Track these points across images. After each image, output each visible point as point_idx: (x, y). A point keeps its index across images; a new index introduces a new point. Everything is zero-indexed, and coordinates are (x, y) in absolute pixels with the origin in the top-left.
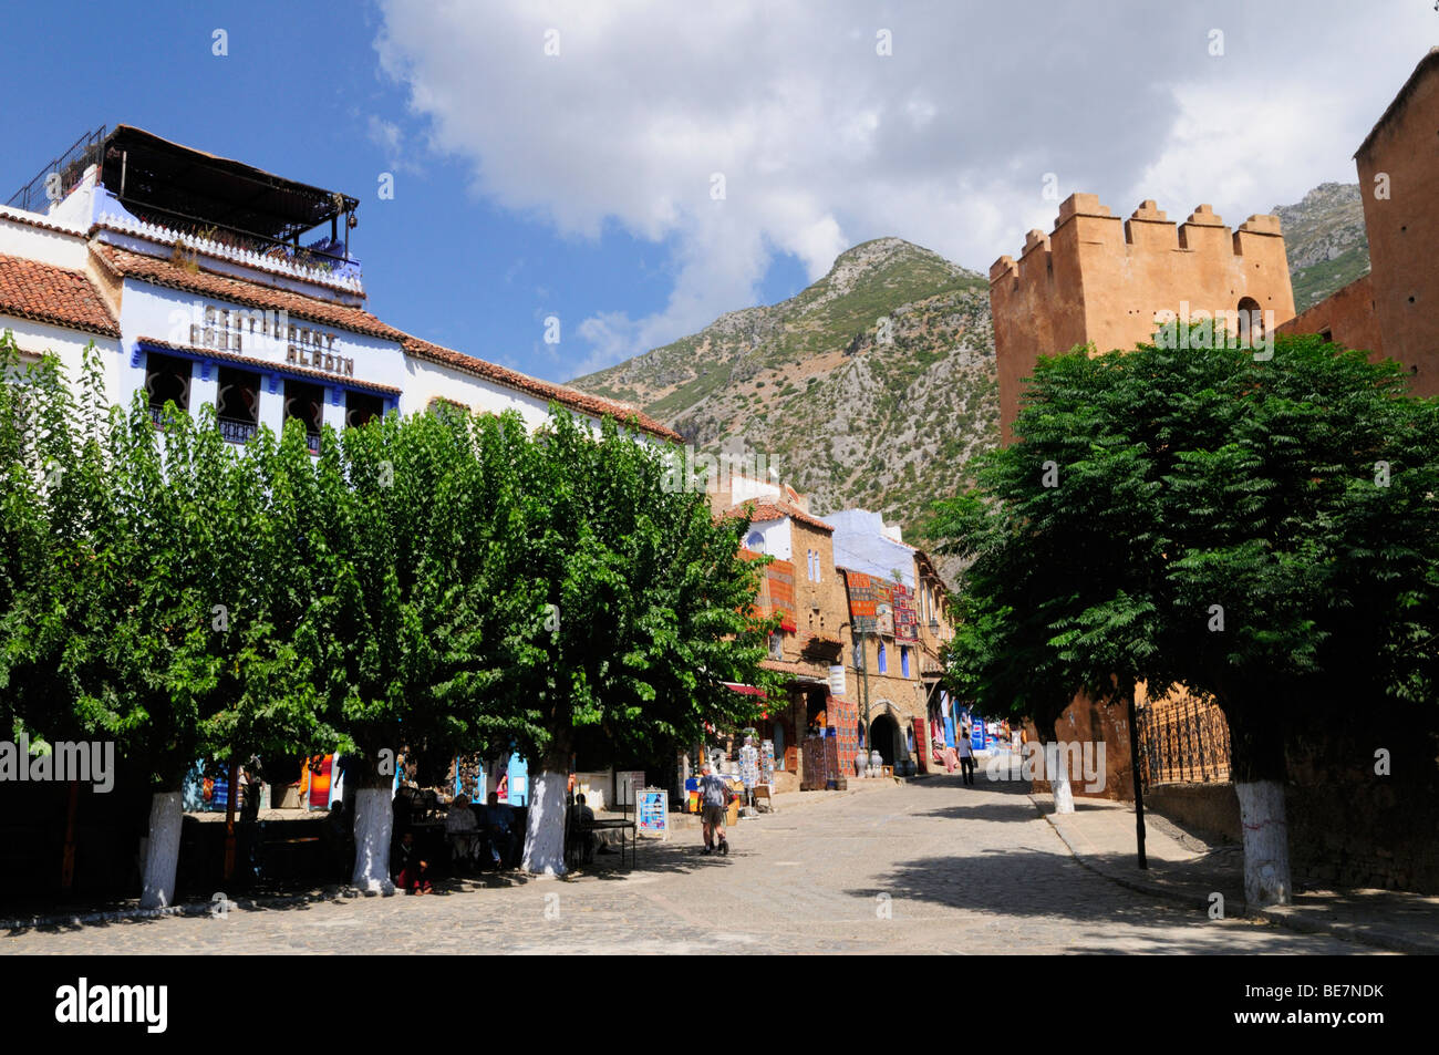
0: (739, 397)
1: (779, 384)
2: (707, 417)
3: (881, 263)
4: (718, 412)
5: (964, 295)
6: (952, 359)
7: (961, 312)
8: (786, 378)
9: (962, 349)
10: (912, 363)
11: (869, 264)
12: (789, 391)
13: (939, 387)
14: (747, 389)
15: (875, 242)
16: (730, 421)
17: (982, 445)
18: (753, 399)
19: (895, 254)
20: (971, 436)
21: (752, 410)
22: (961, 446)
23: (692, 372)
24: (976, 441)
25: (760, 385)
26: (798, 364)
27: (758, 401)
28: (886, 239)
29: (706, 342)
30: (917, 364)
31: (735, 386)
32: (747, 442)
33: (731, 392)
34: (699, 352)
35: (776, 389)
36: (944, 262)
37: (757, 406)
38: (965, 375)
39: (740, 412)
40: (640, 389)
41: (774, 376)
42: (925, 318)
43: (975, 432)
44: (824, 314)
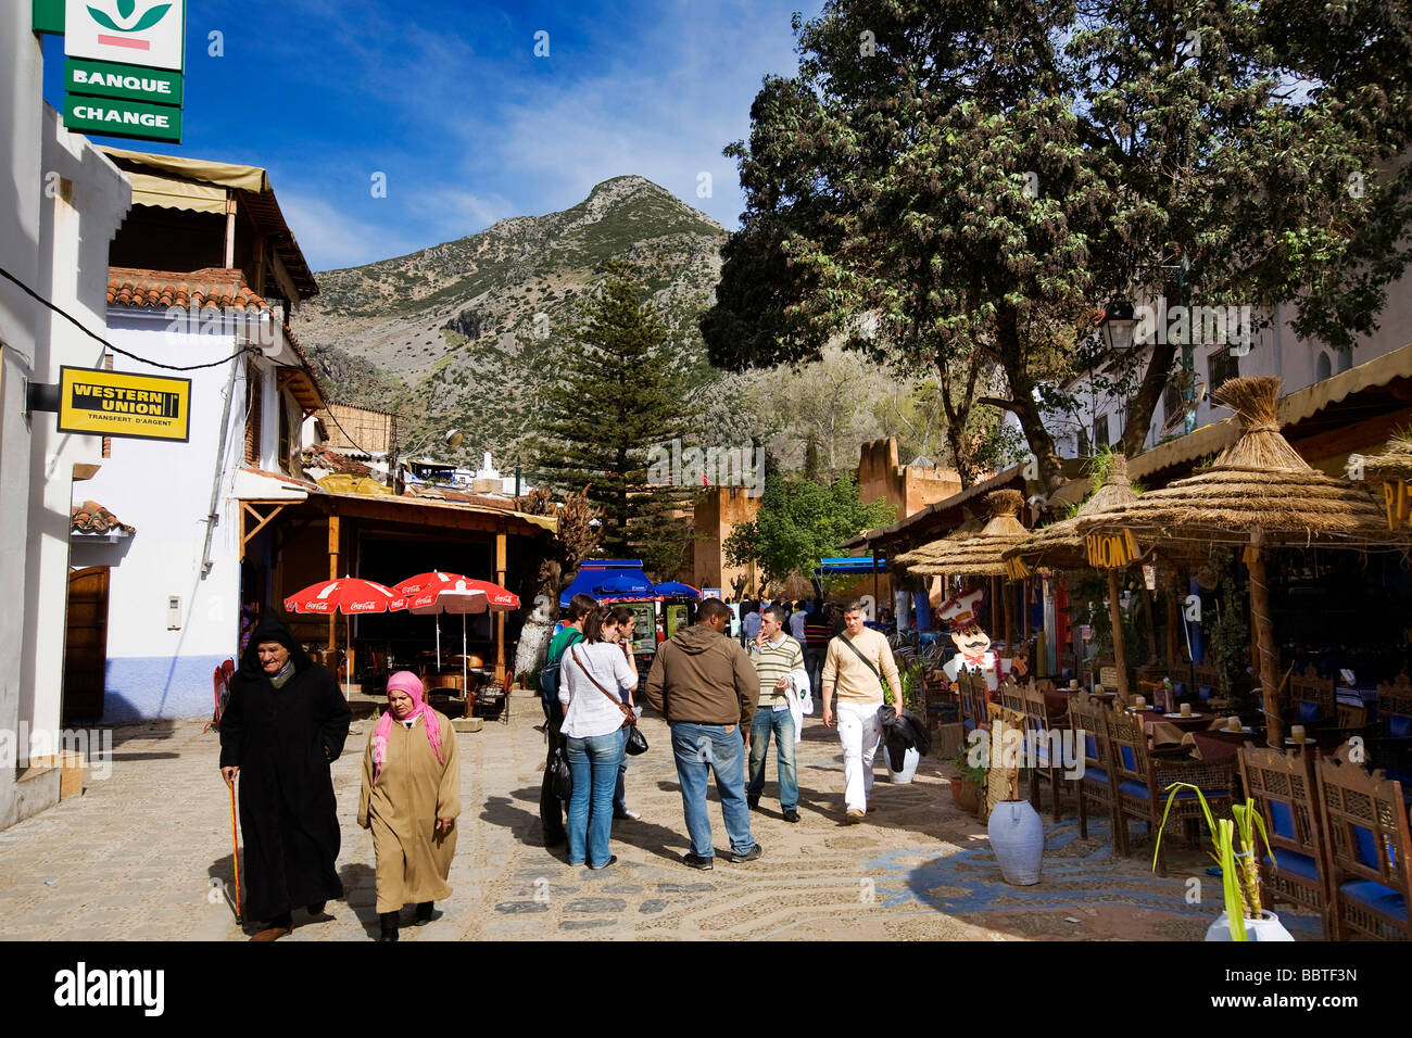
0: (512, 298)
1: (543, 291)
2: (487, 312)
3: (628, 196)
4: (496, 308)
5: (686, 238)
6: (672, 288)
7: (682, 251)
8: (549, 287)
9: (680, 282)
10: (644, 287)
11: (618, 196)
12: (550, 297)
13: (660, 309)
14: (518, 292)
15: (624, 178)
16: (504, 317)
17: (688, 356)
18: (522, 301)
19: (639, 190)
20: (680, 349)
21: (522, 309)
22: (674, 355)
23: (474, 266)
24: (684, 353)
25: (529, 290)
26: (559, 276)
27: (527, 303)
28: (633, 177)
29: (486, 242)
30: (647, 288)
31: (509, 289)
32: (517, 337)
33: (506, 294)
34: (480, 249)
35: (540, 295)
36: (675, 201)
37: (526, 307)
38: (680, 302)
39: (513, 310)
40: (431, 276)
41: (540, 283)
42: (656, 252)
43: (682, 345)
44: (581, 236)
